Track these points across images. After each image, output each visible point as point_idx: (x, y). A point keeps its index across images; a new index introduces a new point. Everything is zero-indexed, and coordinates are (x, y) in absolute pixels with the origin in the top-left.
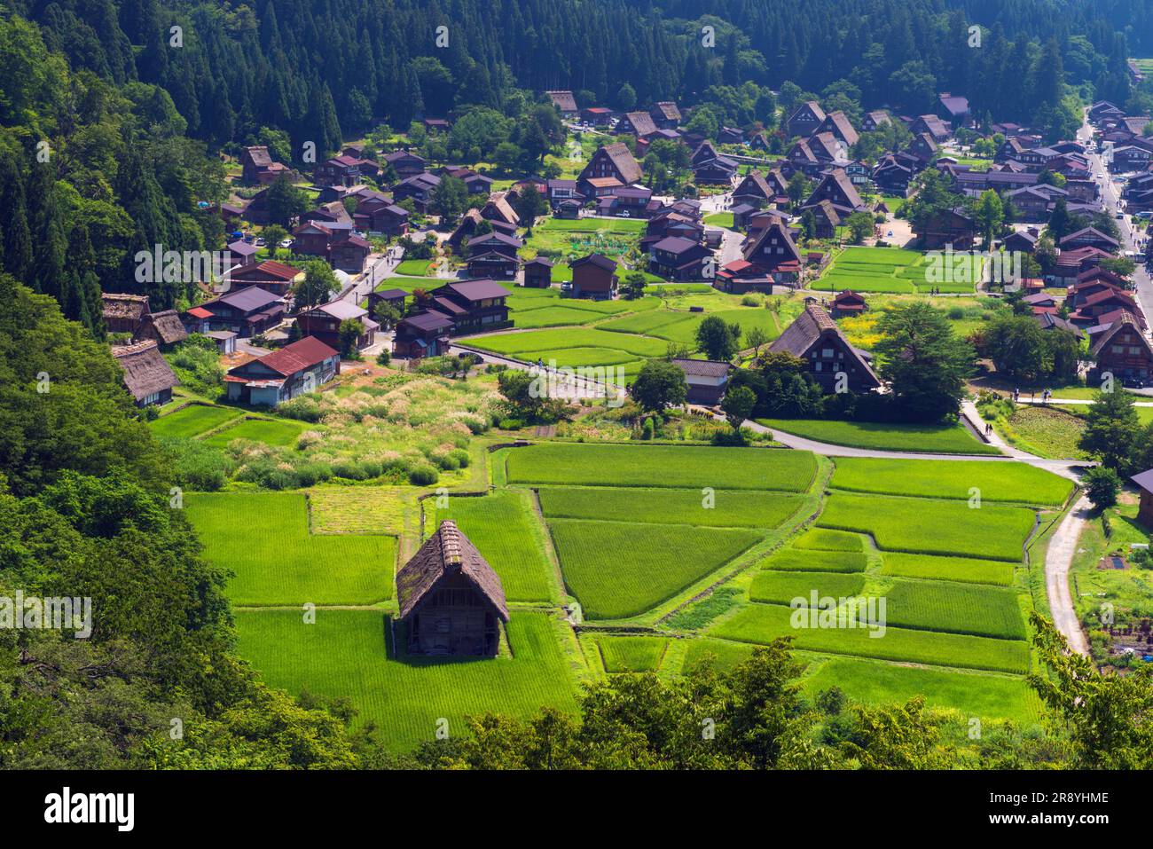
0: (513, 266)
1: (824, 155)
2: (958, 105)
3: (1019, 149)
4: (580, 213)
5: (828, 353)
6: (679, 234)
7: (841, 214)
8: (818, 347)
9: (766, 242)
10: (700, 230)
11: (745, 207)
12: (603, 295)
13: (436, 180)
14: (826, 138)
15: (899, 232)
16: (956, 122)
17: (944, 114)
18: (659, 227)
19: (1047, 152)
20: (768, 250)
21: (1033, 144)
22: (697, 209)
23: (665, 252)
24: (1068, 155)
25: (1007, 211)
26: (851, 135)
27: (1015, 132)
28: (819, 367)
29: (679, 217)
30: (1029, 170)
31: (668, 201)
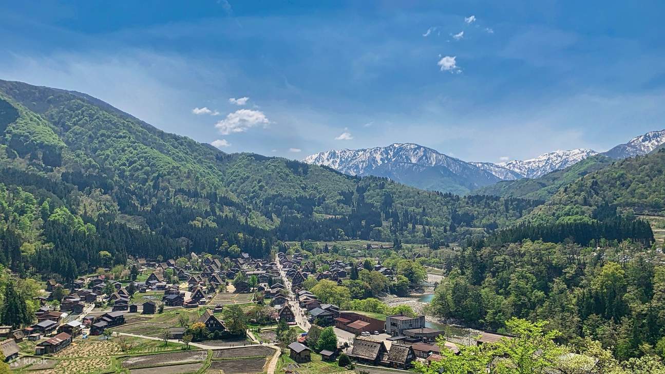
0: (127, 307)
1: (212, 270)
2: (246, 255)
3: (261, 265)
4: (147, 290)
5: (212, 322)
6: (173, 294)
7: (217, 285)
8: (209, 320)
9: (197, 294)
10: (179, 293)
11: (192, 285)
12: (153, 312)
13: (105, 285)
14: (213, 266)
15: (231, 288)
16: (246, 260)
17: (243, 258)
18: (168, 292)
19: (268, 265)
20: (197, 296)
21: (265, 264)
22: (178, 287)
23: (169, 299)
24: (273, 266)
25: (258, 281)
26: (219, 264)
27: (260, 261)
28: (209, 326)
29: (173, 289)
30: (264, 270)
31: (171, 285)
